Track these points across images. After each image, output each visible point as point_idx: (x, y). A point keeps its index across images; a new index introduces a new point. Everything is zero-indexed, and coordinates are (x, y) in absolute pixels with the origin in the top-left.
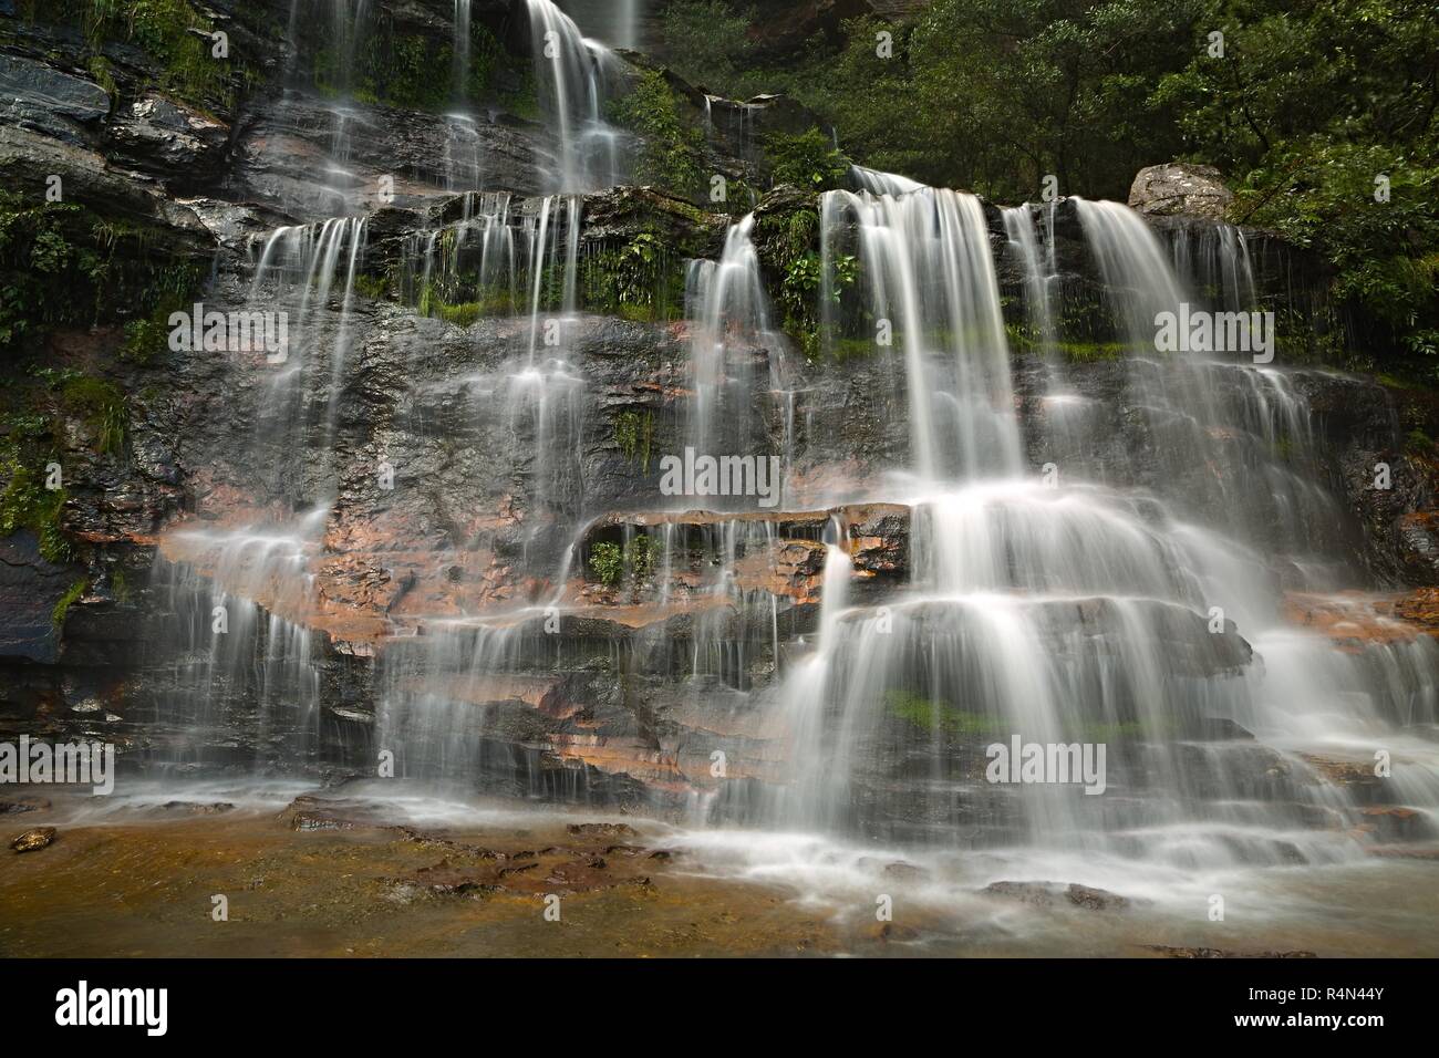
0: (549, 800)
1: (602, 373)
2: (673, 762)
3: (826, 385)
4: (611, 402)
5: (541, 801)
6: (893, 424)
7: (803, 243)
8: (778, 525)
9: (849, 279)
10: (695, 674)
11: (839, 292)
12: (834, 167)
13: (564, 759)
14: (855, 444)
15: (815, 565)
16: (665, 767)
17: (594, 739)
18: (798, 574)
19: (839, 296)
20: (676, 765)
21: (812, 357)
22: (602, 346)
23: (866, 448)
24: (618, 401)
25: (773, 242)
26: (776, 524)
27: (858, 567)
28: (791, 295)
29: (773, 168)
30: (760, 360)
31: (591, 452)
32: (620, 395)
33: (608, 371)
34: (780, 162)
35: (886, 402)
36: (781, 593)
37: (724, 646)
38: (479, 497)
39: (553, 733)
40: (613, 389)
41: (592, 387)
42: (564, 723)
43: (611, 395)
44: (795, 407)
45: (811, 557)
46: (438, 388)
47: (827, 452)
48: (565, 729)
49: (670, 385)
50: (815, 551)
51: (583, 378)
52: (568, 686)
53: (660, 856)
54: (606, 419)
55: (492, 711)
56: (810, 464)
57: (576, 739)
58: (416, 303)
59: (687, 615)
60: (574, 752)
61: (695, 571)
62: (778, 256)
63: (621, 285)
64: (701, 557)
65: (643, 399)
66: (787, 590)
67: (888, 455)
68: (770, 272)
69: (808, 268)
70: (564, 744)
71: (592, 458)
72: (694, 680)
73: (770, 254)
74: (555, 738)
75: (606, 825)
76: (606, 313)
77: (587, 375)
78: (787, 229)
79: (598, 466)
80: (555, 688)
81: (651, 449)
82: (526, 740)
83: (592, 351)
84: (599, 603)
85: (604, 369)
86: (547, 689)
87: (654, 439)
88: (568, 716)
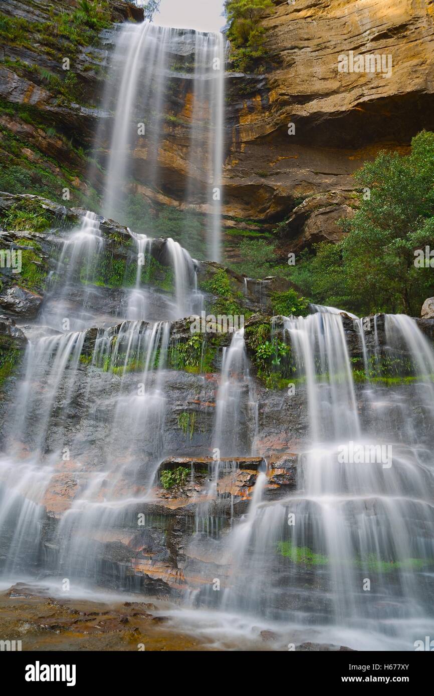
0: (128, 591)
1: (175, 396)
2: (182, 575)
3: (273, 400)
4: (177, 408)
5: (124, 591)
6: (303, 417)
7: (263, 338)
8: (239, 463)
9: (284, 353)
10: (197, 532)
11: (280, 360)
12: (301, 305)
13: (136, 570)
14: (286, 426)
15: (252, 482)
16: (179, 577)
17: (150, 562)
18: (244, 486)
19: (280, 361)
20: (183, 576)
21: (269, 388)
22: (176, 384)
23: (290, 428)
24: (180, 408)
25: (252, 338)
26: (237, 464)
27: (271, 483)
28: (260, 360)
29: (274, 306)
30: (244, 389)
31: (168, 430)
32: (182, 405)
33: (177, 395)
34: (277, 304)
35: (299, 408)
36: (235, 494)
37: (210, 519)
38: (119, 449)
39: (132, 558)
40: (179, 403)
41: (170, 403)
42: (138, 553)
43: (178, 405)
44: (259, 410)
45: (251, 478)
46: (107, 402)
47: (273, 430)
48: (137, 556)
49: (204, 401)
50: (253, 475)
51: (166, 397)
52: (142, 536)
53: (157, 619)
54: (175, 416)
55: (108, 546)
56: (264, 436)
57: (143, 561)
58: (102, 366)
59: (195, 504)
60: (141, 567)
61: (201, 484)
62: (253, 344)
63: (186, 358)
64: (205, 477)
65: (191, 407)
66: (238, 493)
67: (300, 431)
68: (250, 351)
69: (265, 348)
70: (137, 564)
71: (168, 433)
72: (196, 535)
73: (250, 343)
74: (133, 560)
75: (143, 603)
76: (180, 369)
77: (169, 396)
78: (257, 332)
79: (170, 436)
80: (136, 536)
81: (194, 429)
82: (121, 560)
83: (172, 387)
84: (161, 498)
85: (176, 394)
86: (132, 537)
87: (195, 424)
88: (140, 550)
